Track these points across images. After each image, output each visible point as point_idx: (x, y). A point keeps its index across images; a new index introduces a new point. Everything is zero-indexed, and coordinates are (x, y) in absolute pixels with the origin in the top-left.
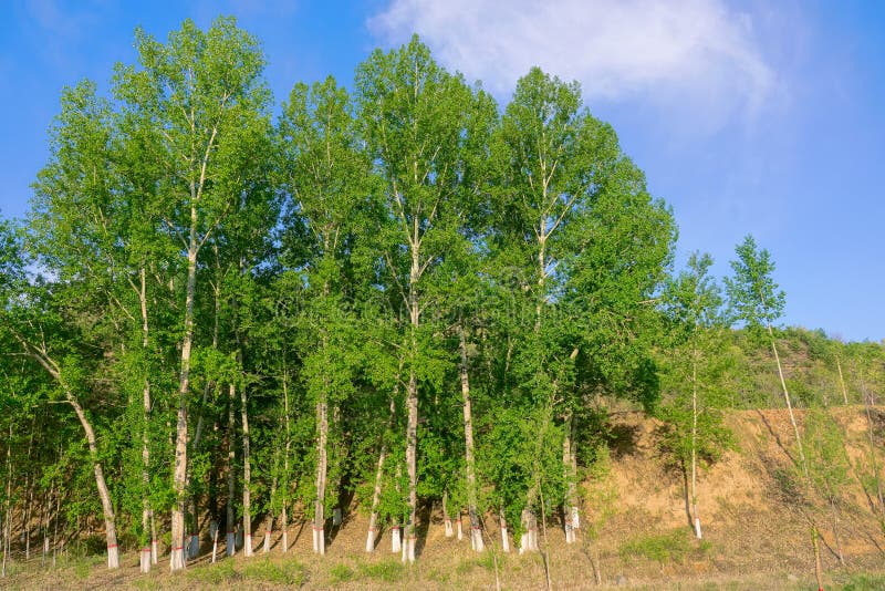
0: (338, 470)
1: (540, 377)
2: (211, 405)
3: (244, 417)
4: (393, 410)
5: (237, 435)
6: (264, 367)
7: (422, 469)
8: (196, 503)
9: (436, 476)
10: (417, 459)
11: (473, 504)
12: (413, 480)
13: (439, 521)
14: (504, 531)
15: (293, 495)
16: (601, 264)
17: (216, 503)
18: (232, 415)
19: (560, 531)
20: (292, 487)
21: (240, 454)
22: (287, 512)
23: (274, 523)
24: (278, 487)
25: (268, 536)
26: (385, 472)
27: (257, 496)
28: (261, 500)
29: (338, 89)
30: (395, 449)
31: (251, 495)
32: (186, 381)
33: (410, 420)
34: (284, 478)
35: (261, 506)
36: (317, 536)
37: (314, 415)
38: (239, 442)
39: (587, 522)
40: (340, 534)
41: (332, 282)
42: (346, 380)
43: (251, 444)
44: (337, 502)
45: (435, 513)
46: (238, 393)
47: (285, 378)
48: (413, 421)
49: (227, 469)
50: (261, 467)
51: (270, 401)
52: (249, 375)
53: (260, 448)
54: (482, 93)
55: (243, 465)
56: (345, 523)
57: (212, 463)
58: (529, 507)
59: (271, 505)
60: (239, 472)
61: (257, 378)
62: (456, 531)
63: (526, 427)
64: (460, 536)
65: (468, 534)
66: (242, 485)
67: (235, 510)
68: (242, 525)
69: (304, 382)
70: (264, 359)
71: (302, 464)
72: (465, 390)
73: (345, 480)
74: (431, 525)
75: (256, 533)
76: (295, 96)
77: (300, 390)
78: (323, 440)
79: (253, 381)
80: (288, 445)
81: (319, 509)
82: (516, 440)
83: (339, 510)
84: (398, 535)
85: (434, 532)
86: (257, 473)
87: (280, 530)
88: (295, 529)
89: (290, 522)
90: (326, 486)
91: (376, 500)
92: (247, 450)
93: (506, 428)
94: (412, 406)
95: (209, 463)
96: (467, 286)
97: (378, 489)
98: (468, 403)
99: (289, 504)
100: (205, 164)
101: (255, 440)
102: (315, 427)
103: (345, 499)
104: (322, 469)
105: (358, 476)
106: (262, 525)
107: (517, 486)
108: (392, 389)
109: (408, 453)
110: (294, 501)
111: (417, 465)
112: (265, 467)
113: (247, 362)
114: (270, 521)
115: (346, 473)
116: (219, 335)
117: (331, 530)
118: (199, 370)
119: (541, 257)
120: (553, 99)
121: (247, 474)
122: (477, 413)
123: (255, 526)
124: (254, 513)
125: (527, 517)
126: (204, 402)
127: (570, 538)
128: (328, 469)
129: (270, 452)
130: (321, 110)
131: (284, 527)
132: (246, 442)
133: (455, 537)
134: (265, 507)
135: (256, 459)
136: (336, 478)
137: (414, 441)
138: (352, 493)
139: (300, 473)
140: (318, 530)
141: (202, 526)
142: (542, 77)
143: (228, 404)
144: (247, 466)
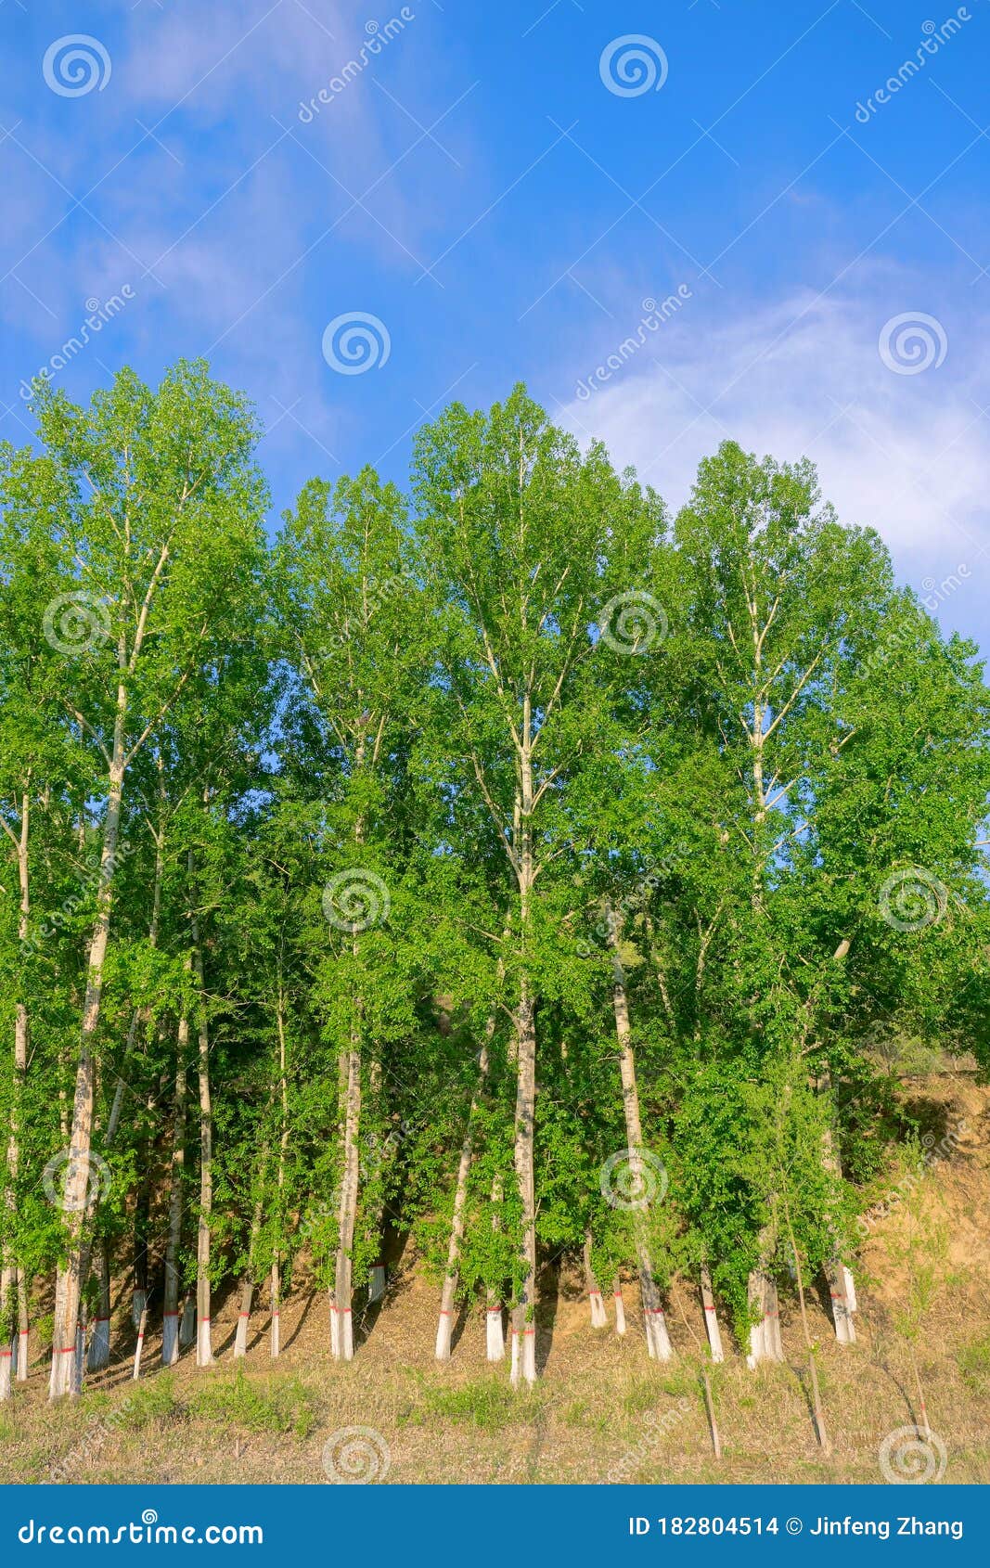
0: (380, 1188)
1: (779, 996)
2: (141, 1057)
3: (204, 1081)
4: (484, 1067)
5: (189, 1118)
6: (242, 984)
7: (547, 1185)
8: (108, 1254)
9: (572, 1203)
10: (537, 1164)
11: (645, 1258)
12: (529, 1208)
13: (575, 1292)
14: (711, 1317)
15: (293, 1240)
16: (890, 771)
17: (147, 1254)
18: (180, 1077)
19: (821, 1318)
20: (290, 1222)
21: (193, 1155)
22: (281, 1274)
23: (255, 1295)
24: (264, 1222)
25: (243, 1322)
26: (472, 1190)
27: (223, 1241)
28: (230, 1249)
29: (382, 488)
30: (494, 1143)
31: (212, 1240)
32: (95, 1008)
33: (522, 1085)
34: (277, 1204)
35: (231, 1262)
36: (340, 1324)
37: (335, 1079)
38: (192, 1131)
39: (871, 1298)
40: (382, 1319)
41: (370, 819)
42: (400, 1000)
43: (216, 1135)
44: (376, 1252)
45: (567, 1276)
46: (194, 1036)
47: (281, 1005)
48: (527, 1086)
49: (167, 1184)
50: (232, 1181)
51: (254, 1051)
52: (215, 998)
53: (232, 1142)
54: (637, 487)
55: (199, 1176)
56: (392, 1295)
57: (141, 1173)
58: (762, 1266)
59: (248, 1260)
60: (191, 1191)
61: (229, 1006)
62: (611, 1315)
63: (756, 1097)
64: (622, 1327)
65: (638, 1323)
66: (196, 1217)
67: (181, 1267)
68: (194, 1301)
69: (317, 1012)
70: (242, 967)
71: (311, 1174)
72: (623, 1027)
73: (393, 1208)
74: (561, 1300)
75: (220, 1315)
76: (307, 501)
77: (310, 1027)
78: (351, 1127)
79: (222, 1011)
80: (285, 1137)
81: (344, 1268)
82: (735, 1126)
83: (381, 1269)
84: (499, 1323)
85: (569, 1317)
86: (225, 1194)
87: (267, 1309)
88: (296, 1307)
89: (286, 1293)
90: (357, 1220)
91: (454, 1251)
92: (206, 1145)
93: (715, 1100)
94: (523, 1056)
95: (133, 1172)
96: (630, 815)
97: (457, 1226)
98: (628, 1053)
99: (285, 1256)
100: (144, 610)
101: (222, 1127)
102: (336, 1102)
103: (391, 1246)
104: (349, 1183)
105: (417, 1201)
106: (232, 1300)
107: (735, 1222)
108: (483, 1026)
109: (518, 1153)
110: (293, 1251)
111: (536, 1178)
112: (240, 1181)
113: (212, 975)
114: (247, 1290)
115: (394, 1194)
116: (162, 921)
117: (366, 1311)
118: (120, 989)
119: (758, 773)
120: (766, 495)
121: (206, 1194)
122: (647, 1073)
123: (218, 1301)
124: (218, 1275)
125: (759, 1288)
126: (129, 1050)
127: (845, 1332)
128: (362, 1185)
129: (251, 1151)
130: (351, 525)
131: (275, 1303)
132: (206, 1130)
133: (611, 1328)
134: (239, 1263)
135: (224, 1166)
136: (375, 1203)
137: (530, 1128)
138: (405, 1235)
139: (306, 1194)
140: (341, 1312)
141: (119, 1300)
142: (744, 458)
143: (174, 1056)
144: (206, 1180)
